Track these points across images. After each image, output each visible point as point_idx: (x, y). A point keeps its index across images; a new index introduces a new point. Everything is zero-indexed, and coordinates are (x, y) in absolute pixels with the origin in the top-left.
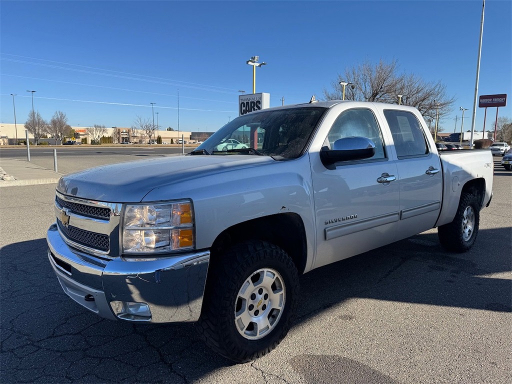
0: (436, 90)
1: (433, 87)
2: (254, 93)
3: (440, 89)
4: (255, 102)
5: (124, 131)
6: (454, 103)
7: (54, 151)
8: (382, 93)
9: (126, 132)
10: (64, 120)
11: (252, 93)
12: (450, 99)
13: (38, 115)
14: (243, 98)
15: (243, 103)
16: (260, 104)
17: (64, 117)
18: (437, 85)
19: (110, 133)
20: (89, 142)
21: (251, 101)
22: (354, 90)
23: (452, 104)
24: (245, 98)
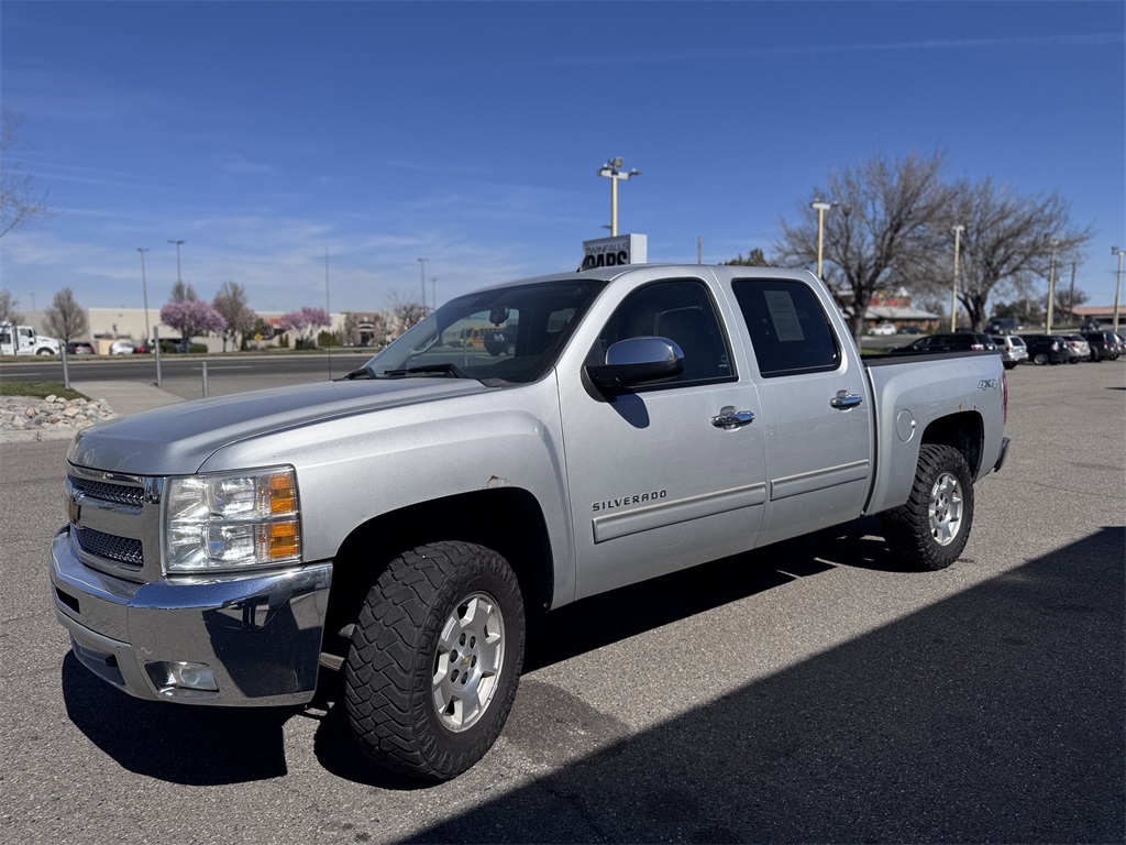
0: (1047, 211)
1: (1039, 205)
2: (615, 234)
3: (1057, 209)
4: (616, 253)
5: (366, 319)
6: (1091, 241)
7: (201, 366)
8: (912, 223)
9: (369, 322)
10: (240, 299)
11: (609, 236)
12: (1081, 230)
13: (189, 291)
14: (592, 246)
15: (592, 257)
16: (625, 257)
17: (241, 294)
18: (1049, 200)
19: (337, 324)
20: (292, 344)
21: (607, 251)
22: (850, 217)
23: (1086, 242)
24: (595, 246)
